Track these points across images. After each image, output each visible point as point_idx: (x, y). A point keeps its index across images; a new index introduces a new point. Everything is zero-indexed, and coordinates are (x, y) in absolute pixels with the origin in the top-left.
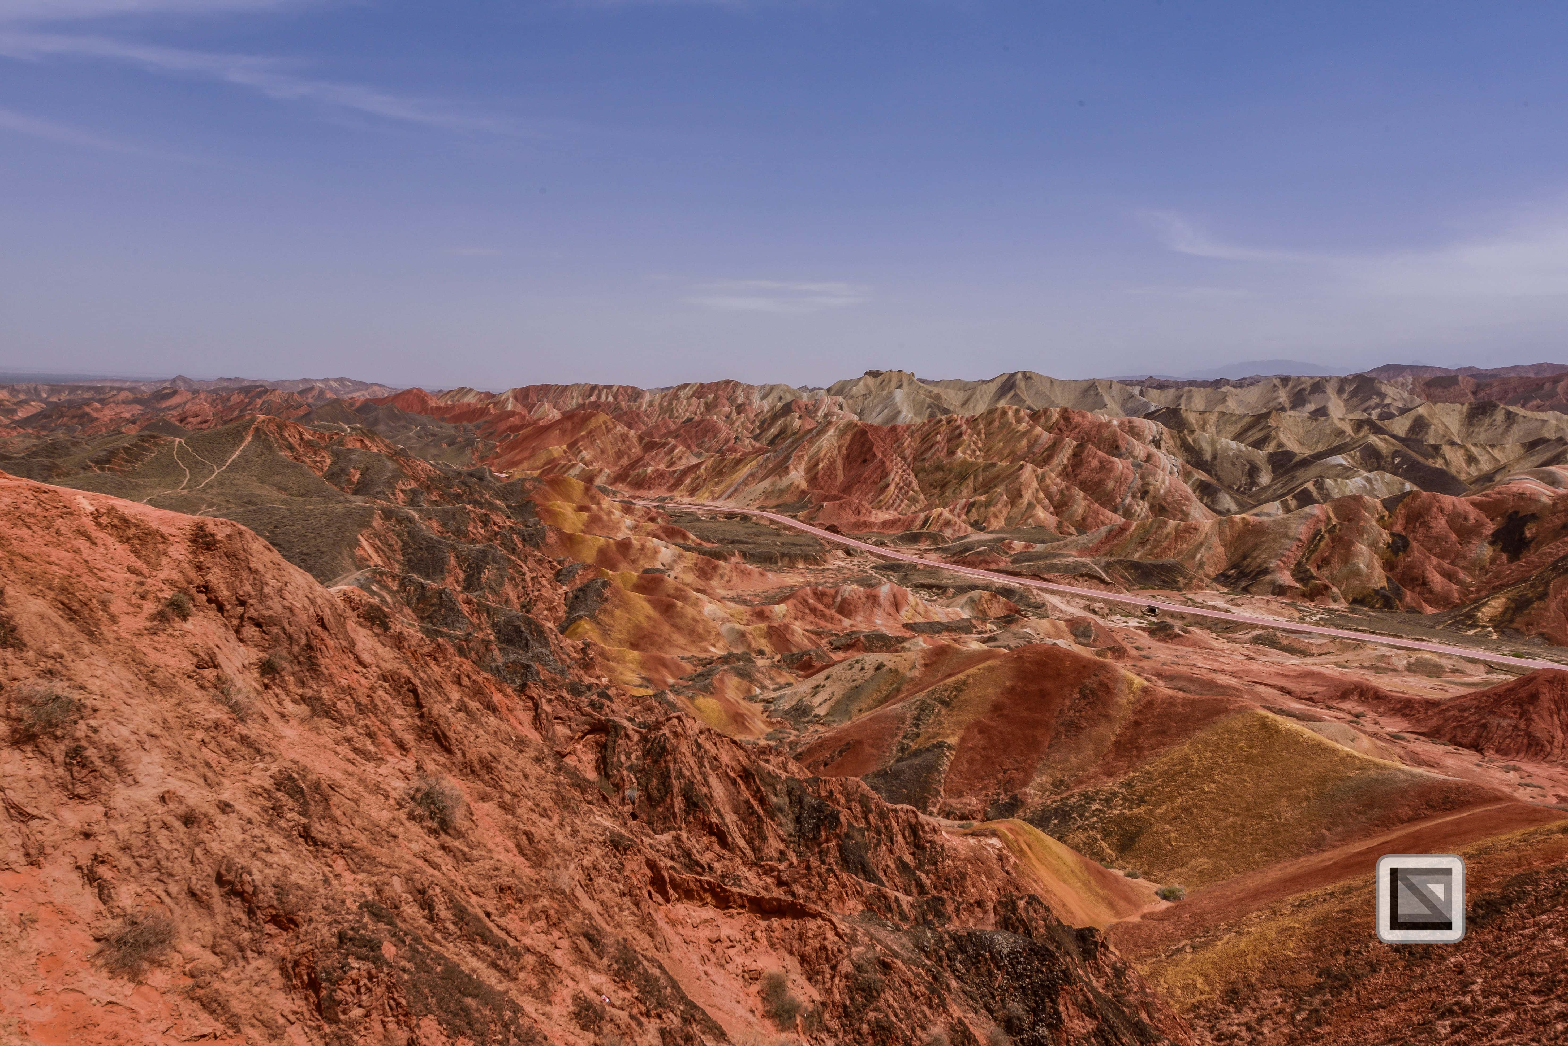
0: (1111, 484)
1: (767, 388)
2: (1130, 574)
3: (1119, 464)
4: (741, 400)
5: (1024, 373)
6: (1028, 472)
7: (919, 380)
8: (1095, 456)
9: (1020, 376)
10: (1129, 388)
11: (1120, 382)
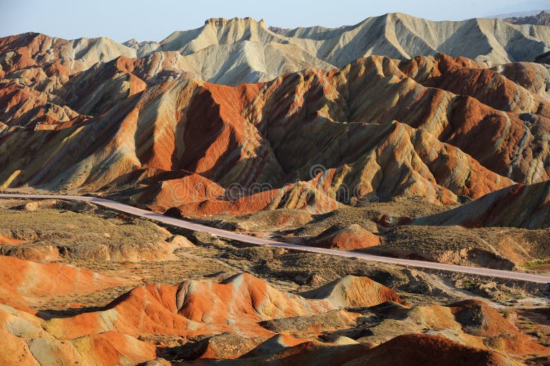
0: (500, 144)
1: (84, 44)
2: (525, 247)
3: (507, 119)
4: (51, 57)
5: (394, 15)
6: (403, 132)
7: (271, 29)
8: (478, 110)
9: (389, 19)
10: (517, 27)
11: (505, 20)
